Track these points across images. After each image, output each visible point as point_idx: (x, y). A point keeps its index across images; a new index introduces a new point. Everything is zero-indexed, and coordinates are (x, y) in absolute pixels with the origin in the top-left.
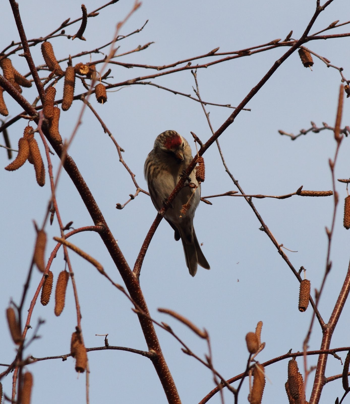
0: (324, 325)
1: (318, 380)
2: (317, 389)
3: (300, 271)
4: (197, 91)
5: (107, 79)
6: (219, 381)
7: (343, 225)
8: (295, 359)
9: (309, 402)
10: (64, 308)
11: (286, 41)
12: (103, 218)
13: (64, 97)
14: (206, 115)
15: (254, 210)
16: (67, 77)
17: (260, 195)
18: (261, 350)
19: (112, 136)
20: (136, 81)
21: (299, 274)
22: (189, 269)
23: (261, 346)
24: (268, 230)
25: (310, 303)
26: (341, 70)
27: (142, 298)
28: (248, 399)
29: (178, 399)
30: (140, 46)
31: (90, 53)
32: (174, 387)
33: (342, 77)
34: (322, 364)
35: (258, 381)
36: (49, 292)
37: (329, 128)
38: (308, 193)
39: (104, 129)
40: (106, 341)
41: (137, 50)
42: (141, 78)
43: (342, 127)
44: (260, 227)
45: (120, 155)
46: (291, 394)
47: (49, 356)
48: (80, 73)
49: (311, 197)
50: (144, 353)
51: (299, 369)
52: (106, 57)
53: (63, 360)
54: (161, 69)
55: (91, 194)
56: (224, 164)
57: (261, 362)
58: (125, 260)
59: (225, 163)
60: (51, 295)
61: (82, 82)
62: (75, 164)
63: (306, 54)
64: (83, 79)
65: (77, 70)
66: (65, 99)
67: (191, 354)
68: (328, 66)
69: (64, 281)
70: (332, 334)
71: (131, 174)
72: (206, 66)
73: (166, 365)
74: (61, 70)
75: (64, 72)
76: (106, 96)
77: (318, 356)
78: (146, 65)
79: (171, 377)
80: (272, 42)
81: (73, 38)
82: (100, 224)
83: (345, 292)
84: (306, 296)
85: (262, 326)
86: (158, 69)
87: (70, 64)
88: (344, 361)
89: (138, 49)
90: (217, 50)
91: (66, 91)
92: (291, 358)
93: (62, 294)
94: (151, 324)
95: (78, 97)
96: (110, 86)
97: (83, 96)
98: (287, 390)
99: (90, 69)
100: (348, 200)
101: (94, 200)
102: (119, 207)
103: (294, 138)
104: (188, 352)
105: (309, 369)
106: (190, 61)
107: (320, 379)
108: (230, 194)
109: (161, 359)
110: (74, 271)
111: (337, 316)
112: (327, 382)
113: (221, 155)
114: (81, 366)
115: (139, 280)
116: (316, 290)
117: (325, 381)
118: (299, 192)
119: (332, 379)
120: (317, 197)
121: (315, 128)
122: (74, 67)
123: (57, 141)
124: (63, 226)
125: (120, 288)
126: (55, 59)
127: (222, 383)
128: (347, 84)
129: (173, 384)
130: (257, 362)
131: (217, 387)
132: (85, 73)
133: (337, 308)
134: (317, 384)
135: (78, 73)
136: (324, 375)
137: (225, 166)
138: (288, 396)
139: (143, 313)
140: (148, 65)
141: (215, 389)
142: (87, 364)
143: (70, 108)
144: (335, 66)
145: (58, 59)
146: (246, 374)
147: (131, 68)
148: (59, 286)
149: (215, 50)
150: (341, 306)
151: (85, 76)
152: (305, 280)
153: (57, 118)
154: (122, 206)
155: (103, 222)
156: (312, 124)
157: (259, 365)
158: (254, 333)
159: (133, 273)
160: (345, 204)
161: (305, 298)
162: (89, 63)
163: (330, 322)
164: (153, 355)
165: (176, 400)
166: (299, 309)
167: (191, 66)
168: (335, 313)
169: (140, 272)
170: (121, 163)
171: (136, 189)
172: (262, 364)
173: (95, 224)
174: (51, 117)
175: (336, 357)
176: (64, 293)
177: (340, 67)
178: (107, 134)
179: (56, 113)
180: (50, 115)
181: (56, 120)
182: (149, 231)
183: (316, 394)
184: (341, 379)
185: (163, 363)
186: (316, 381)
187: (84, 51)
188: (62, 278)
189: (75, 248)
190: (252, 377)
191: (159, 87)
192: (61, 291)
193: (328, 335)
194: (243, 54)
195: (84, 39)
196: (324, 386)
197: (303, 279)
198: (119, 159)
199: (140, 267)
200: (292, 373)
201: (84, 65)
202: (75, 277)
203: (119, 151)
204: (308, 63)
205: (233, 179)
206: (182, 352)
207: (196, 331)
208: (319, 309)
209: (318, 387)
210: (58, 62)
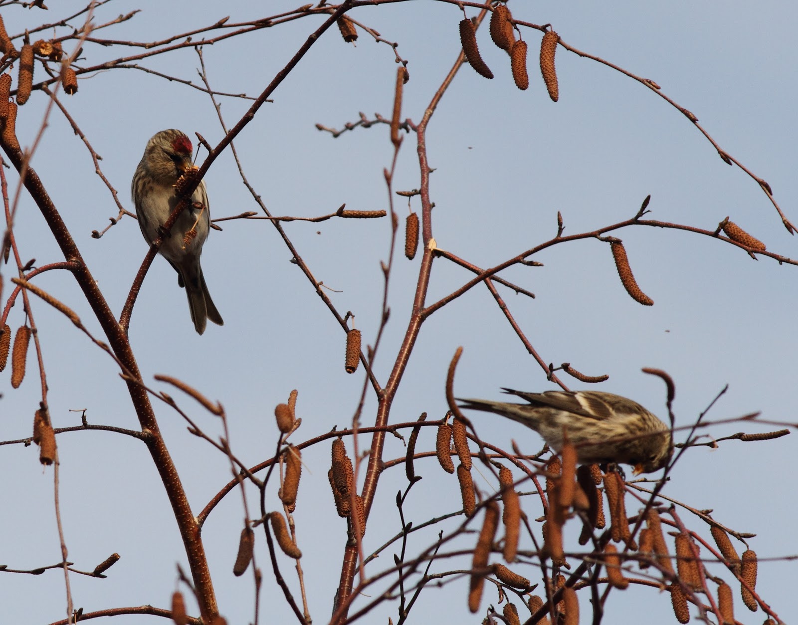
0: (381, 390)
1: (373, 465)
2: (372, 479)
3: (347, 317)
4: (203, 75)
5: (77, 61)
6: (239, 470)
7: (405, 254)
8: (341, 439)
9: (361, 496)
10: (25, 377)
11: (319, 6)
12: (78, 251)
13: (19, 86)
14: (216, 107)
15: (283, 236)
16: (23, 60)
17: (287, 217)
18: (296, 429)
19: (85, 138)
20: (117, 64)
21: (345, 322)
22: (195, 325)
23: (295, 424)
24: (303, 263)
25: (360, 361)
26: (395, 45)
27: (133, 359)
28: (279, 495)
29: (183, 495)
30: (121, 16)
31: (54, 26)
32: (178, 480)
33: (397, 55)
34: (378, 444)
35: (292, 470)
36: (5, 354)
37: (384, 122)
38: (352, 213)
39: (74, 129)
40: (84, 418)
41: (117, 21)
42: (123, 59)
43: (402, 120)
44: (291, 259)
45: (96, 164)
46: (337, 486)
47: (7, 440)
48: (40, 54)
49: (356, 219)
50: (135, 434)
51: (347, 452)
52: (76, 32)
53: (26, 445)
54: (150, 47)
55: (60, 219)
56: (241, 174)
57: (296, 444)
58: (108, 307)
59: (242, 172)
60: (8, 358)
61: (44, 66)
62: (39, 179)
63: (347, 24)
64: (44, 62)
65: (36, 50)
66: (21, 89)
67: (201, 435)
68: (378, 41)
69: (24, 339)
70: (391, 402)
71: (112, 189)
72: (212, 42)
73: (166, 449)
74: (15, 50)
75: (18, 52)
76: (77, 84)
77: (372, 434)
78: (129, 42)
79: (173, 466)
80: (301, 8)
81: (31, 6)
82: (74, 260)
83: (408, 346)
84: (355, 352)
85: (297, 396)
86: (147, 47)
87: (26, 41)
88: (407, 441)
89: (119, 20)
90: (226, 19)
91: (22, 79)
92: (336, 438)
93: (21, 358)
94: (145, 393)
95: (39, 87)
96: (82, 71)
97: (45, 85)
98: (330, 480)
99: (54, 48)
100: (411, 220)
101: (65, 227)
102: (96, 235)
103: (336, 135)
104: (197, 432)
105: (360, 454)
106: (191, 36)
107: (375, 464)
108: (246, 216)
109: (159, 441)
110: (37, 326)
111: (397, 378)
112: (386, 468)
113: (237, 161)
114: (47, 456)
115: (127, 335)
116: (369, 347)
117: (382, 467)
118: (341, 213)
119: (391, 464)
120: (364, 219)
121: (365, 121)
122: (33, 46)
123: (13, 148)
124: (21, 265)
125: (103, 346)
126: (6, 35)
127: (242, 473)
128: (403, 66)
129: (176, 474)
130: (291, 445)
131: (235, 479)
132: (47, 53)
133: (398, 368)
134: (371, 471)
135: (37, 54)
136: (381, 458)
137: (242, 176)
138: (332, 489)
139: (135, 380)
140: (133, 41)
141: (233, 481)
142: (56, 453)
143: (28, 101)
144: (387, 40)
145: (10, 35)
146: (275, 460)
147: (110, 46)
148: (17, 346)
149: (223, 21)
150: (402, 365)
151: (47, 58)
152: (354, 330)
153: (14, 118)
154: (100, 234)
155: (77, 257)
156: (361, 115)
157: (293, 448)
158: (286, 405)
159: (120, 325)
160: (407, 226)
161: (354, 354)
162: (52, 40)
163: (388, 387)
164: (148, 436)
165: (179, 497)
166: (346, 369)
167: (191, 42)
168: (395, 374)
169: (128, 323)
170: (98, 175)
171: (119, 210)
172: (296, 447)
173: (67, 260)
174: (5, 117)
175: (397, 436)
176: (24, 356)
177: (393, 42)
178: (78, 136)
179: (11, 110)
180: (4, 113)
181: (12, 120)
182: (141, 268)
183: (370, 485)
184: (404, 464)
185: (162, 446)
186: (370, 466)
187: (46, 23)
188: (20, 336)
189: (40, 293)
190: (285, 465)
191: (148, 71)
192: (20, 353)
193: (385, 405)
194: (261, 25)
195: (45, 8)
196: (381, 474)
197: (350, 328)
198: (95, 170)
199: (129, 317)
200: (338, 458)
201: (46, 43)
202: (39, 334)
203: (96, 158)
204: (350, 37)
205: (253, 194)
206: (188, 432)
207: (207, 405)
208: (374, 370)
209: (373, 475)
210: (11, 39)
